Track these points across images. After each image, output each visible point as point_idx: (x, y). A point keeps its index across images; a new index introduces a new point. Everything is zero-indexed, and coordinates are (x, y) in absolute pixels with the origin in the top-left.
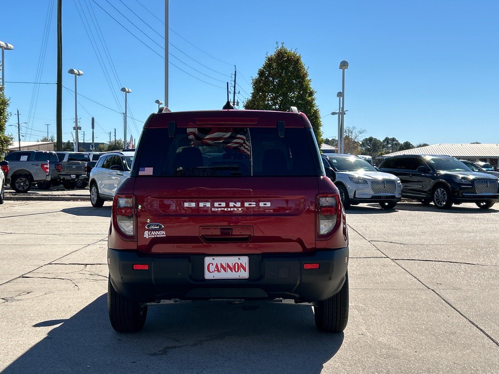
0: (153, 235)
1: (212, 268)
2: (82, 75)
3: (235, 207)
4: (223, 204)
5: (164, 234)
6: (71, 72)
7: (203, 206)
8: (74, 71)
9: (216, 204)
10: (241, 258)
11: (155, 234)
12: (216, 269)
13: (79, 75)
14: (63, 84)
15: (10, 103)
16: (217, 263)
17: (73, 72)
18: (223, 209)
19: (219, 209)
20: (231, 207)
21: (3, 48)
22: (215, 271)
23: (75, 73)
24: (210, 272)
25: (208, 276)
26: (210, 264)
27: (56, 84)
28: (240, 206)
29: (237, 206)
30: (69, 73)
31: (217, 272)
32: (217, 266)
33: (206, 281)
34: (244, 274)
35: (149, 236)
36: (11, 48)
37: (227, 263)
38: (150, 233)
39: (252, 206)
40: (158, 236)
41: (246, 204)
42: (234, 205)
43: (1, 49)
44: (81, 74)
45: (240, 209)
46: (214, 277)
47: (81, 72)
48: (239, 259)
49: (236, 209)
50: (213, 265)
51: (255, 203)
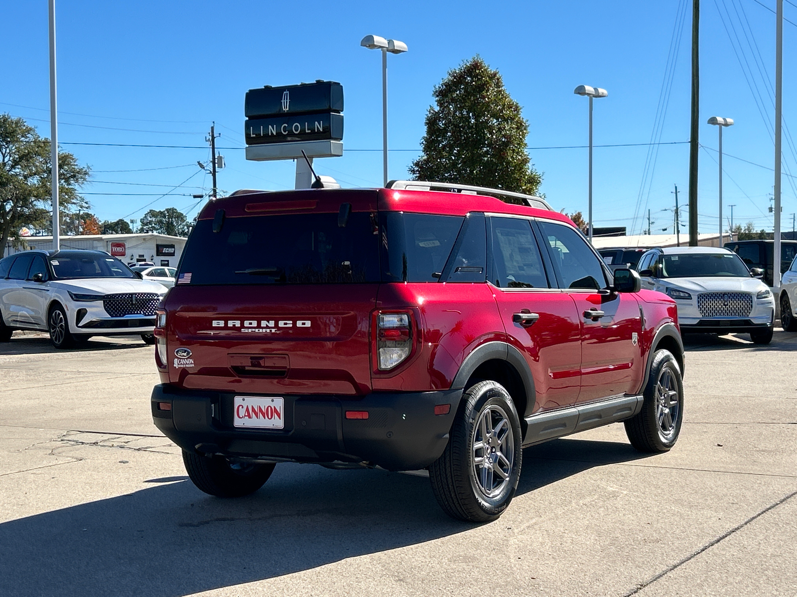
0: (182, 364)
1: (242, 412)
2: (731, 125)
3: (267, 327)
4: (255, 323)
5: (192, 364)
6: (713, 121)
7: (232, 326)
8: (717, 120)
9: (246, 323)
10: (276, 399)
11: (184, 364)
12: (246, 414)
13: (726, 125)
14: (699, 142)
15: (543, 180)
16: (247, 406)
17: (715, 122)
18: (254, 330)
19: (250, 330)
20: (263, 328)
21: (592, 95)
22: (245, 416)
23: (718, 122)
24: (240, 418)
25: (238, 423)
26: (240, 406)
27: (689, 142)
28: (273, 326)
29: (270, 326)
30: (708, 123)
31: (247, 417)
32: (247, 410)
33: (237, 430)
34: (278, 423)
35: (179, 366)
36: (604, 95)
37: (260, 406)
38: (180, 362)
39: (288, 326)
40: (187, 366)
41: (281, 324)
42: (267, 325)
43: (589, 97)
44: (728, 123)
45: (273, 331)
46: (244, 424)
47: (729, 120)
48: (273, 401)
49: (268, 330)
50: (243, 407)
51: (291, 322)
